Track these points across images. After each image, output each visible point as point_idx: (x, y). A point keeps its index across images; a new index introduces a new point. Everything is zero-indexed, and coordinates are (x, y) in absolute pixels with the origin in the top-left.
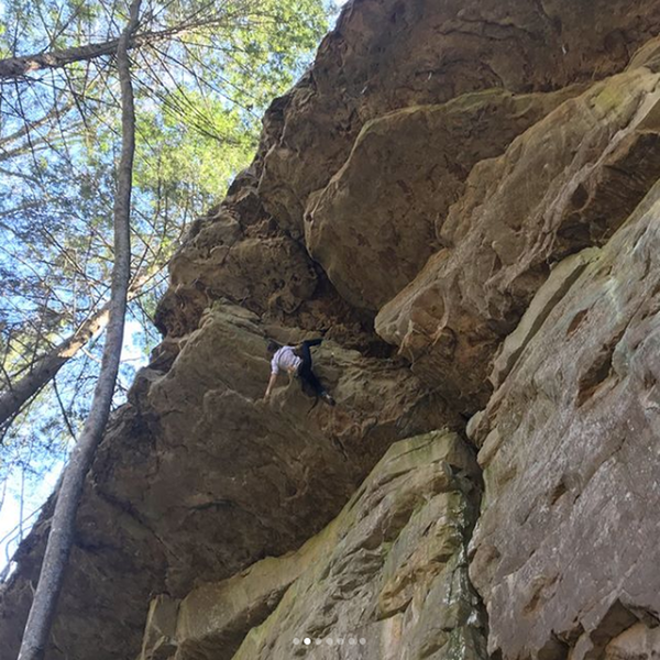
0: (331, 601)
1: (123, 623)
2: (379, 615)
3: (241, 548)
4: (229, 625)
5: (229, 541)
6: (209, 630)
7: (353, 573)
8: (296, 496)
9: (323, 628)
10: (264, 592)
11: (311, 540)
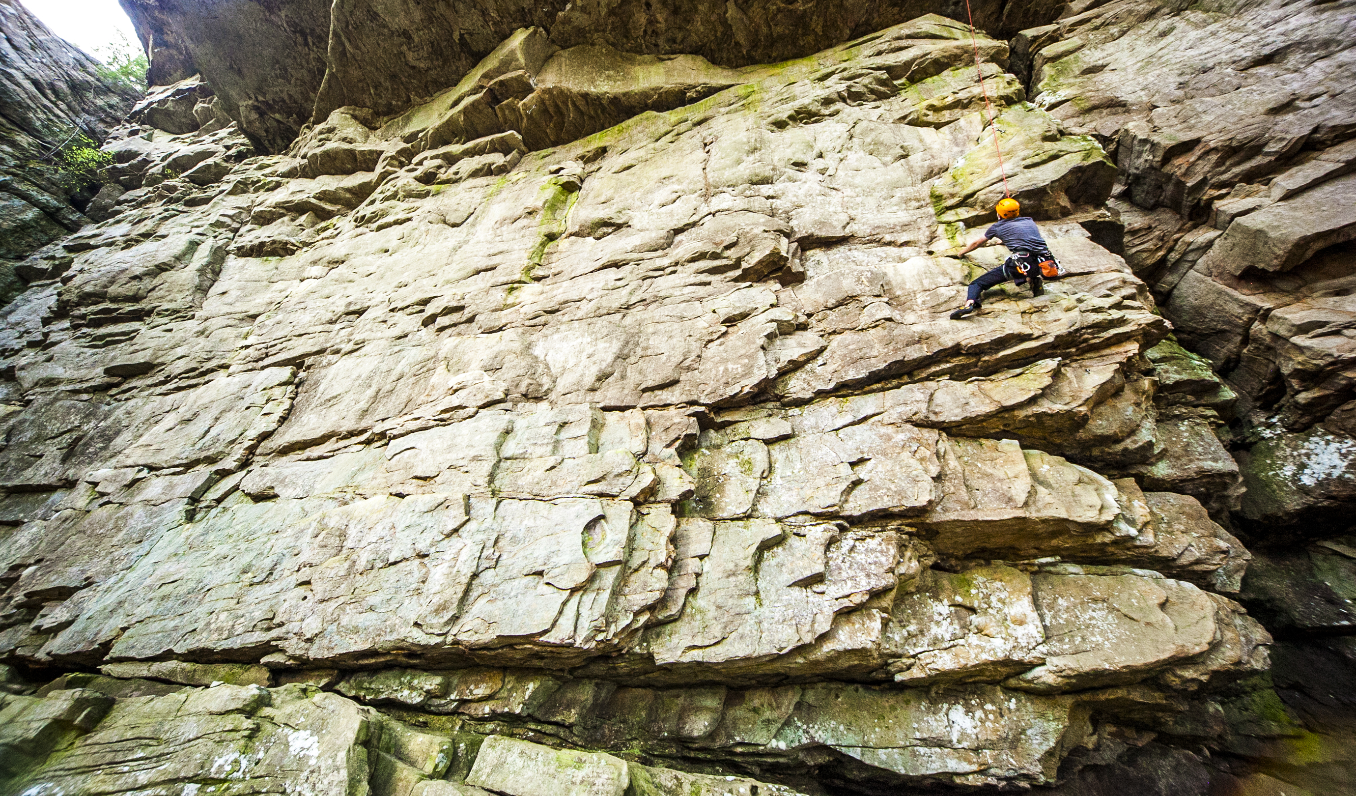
0: (835, 96)
1: (456, 36)
2: (913, 119)
3: (680, 28)
4: (624, 94)
5: (676, 11)
6: (593, 89)
7: (866, 86)
8: (791, 7)
9: (815, 115)
10: (690, 81)
11: (760, 66)
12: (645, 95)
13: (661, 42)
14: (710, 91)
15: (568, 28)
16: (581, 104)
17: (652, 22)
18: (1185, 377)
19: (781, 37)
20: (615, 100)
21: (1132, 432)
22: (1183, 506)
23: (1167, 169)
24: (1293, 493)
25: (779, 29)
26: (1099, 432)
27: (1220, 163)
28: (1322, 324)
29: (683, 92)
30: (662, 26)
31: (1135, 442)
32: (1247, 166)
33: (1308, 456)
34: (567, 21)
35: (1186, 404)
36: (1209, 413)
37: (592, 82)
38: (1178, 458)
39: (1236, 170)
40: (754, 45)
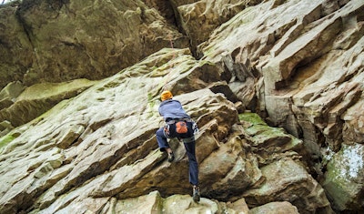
0: (125, 76)
3: (74, 71)
5: (71, 66)
6: (38, 98)
7: (138, 71)
8: (113, 56)
9: (116, 84)
10: (79, 87)
12: (60, 95)
13: (67, 77)
14: (87, 88)
15: (29, 79)
16: (34, 104)
17: (62, 71)
18: (268, 137)
19: (113, 66)
20: (48, 100)
21: (230, 169)
22: (278, 208)
23: (236, 62)
24: (351, 185)
25: (112, 64)
26: (207, 173)
27: (249, 52)
28: (312, 95)
29: (76, 92)
30: (66, 71)
31: (233, 174)
32: (259, 50)
33: (347, 161)
34: (28, 76)
35: (277, 152)
36: (291, 154)
37: (38, 95)
38: (274, 180)
39: (256, 52)
40: (105, 71)
